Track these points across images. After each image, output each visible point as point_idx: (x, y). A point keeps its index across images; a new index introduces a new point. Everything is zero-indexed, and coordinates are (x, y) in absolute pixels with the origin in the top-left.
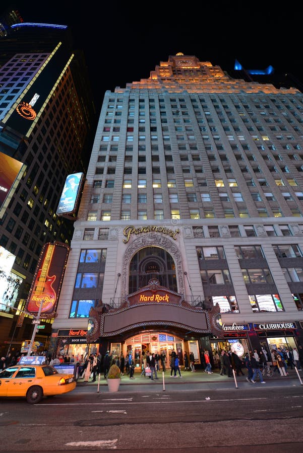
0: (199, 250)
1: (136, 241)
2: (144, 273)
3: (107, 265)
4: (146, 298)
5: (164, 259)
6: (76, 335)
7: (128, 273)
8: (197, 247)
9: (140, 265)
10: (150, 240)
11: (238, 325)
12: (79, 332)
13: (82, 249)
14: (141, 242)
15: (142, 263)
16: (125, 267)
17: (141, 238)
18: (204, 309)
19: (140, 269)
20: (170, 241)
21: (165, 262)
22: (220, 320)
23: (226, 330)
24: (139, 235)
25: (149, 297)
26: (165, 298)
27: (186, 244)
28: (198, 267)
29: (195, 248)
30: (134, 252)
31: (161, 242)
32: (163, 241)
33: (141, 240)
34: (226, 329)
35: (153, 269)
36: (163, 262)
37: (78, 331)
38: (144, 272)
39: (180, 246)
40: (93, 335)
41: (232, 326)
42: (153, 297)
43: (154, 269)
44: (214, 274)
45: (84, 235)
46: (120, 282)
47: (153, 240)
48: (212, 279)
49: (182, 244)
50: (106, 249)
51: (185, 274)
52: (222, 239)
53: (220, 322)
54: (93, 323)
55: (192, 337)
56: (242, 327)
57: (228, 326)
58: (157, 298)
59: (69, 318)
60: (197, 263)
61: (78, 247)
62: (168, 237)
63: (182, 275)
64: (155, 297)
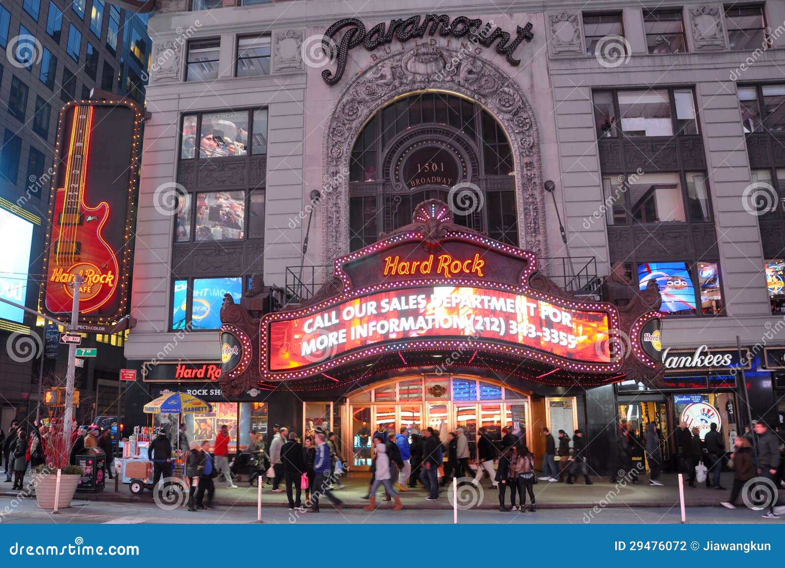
0: (604, 100)
1: (369, 75)
2: (400, 188)
3: (270, 163)
4: (407, 264)
5: (473, 136)
6: (196, 377)
7: (344, 190)
8: (596, 91)
9: (387, 162)
10: (421, 68)
11: (714, 354)
12: (203, 371)
13: (184, 115)
14: (389, 77)
15: (393, 151)
16: (333, 169)
17: (388, 64)
18: (605, 299)
19: (386, 174)
20: (497, 69)
21: (478, 147)
22: (656, 333)
23: (673, 365)
24: (380, 53)
25: (415, 264)
26: (469, 266)
27: (558, 81)
28: (594, 163)
29: (586, 94)
30: (364, 113)
31: (463, 74)
32: (470, 72)
33: (387, 71)
34: (673, 363)
35: (431, 174)
36: (468, 148)
37: (200, 366)
38: (402, 184)
39: (532, 87)
40: (239, 377)
41: (692, 355)
42: (429, 263)
43: (436, 174)
44: (653, 188)
45: (187, 63)
46: (319, 219)
47: (431, 67)
48: (643, 206)
49: (542, 81)
50: (266, 108)
51: (549, 187)
52: (695, 60)
53: (655, 340)
54: (236, 342)
55: (560, 388)
56: (728, 359)
57: (679, 355)
58: (442, 264)
59: (170, 330)
60: (593, 148)
61: (172, 105)
62: (488, 54)
63: (537, 193)
64: (436, 262)
